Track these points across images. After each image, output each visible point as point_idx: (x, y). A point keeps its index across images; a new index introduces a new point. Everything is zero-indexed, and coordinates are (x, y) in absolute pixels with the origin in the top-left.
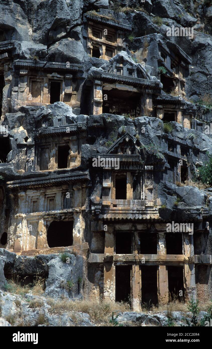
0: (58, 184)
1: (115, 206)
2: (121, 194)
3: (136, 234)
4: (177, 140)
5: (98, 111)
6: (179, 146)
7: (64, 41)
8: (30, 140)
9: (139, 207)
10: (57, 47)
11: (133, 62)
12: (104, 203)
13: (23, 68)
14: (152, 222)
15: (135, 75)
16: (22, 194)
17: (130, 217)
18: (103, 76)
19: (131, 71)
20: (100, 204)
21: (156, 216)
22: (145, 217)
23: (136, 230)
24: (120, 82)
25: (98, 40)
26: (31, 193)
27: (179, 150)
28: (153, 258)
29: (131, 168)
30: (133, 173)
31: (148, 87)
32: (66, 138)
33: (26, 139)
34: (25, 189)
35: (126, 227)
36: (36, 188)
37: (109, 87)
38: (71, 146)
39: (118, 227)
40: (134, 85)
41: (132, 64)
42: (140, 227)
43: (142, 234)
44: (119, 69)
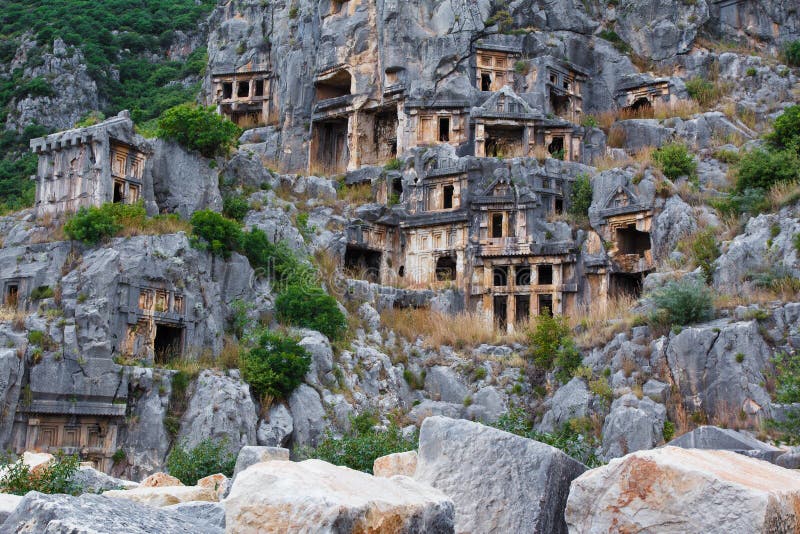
0: (443, 224)
1: (491, 244)
2: (497, 233)
3: (511, 267)
4: (552, 175)
5: (480, 151)
6: (553, 181)
7: (451, 78)
8: (419, 181)
9: (513, 245)
10: (444, 85)
11: (515, 96)
12: (481, 242)
13: (412, 108)
14: (526, 257)
15: (516, 109)
16: (413, 232)
17: (504, 253)
18: (484, 115)
19: (512, 106)
20: (477, 243)
21: (528, 251)
22: (518, 253)
23: (511, 264)
24: (501, 118)
25: (488, 67)
26: (420, 231)
27: (553, 185)
28: (526, 288)
29: (506, 207)
30: (508, 212)
31: (529, 120)
32: (450, 179)
33: (416, 180)
34: (416, 228)
35: (502, 262)
36: (424, 227)
37: (489, 123)
38: (454, 185)
39: (495, 262)
40: (516, 120)
41: (513, 99)
42: (515, 261)
43: (517, 268)
44: (499, 105)
